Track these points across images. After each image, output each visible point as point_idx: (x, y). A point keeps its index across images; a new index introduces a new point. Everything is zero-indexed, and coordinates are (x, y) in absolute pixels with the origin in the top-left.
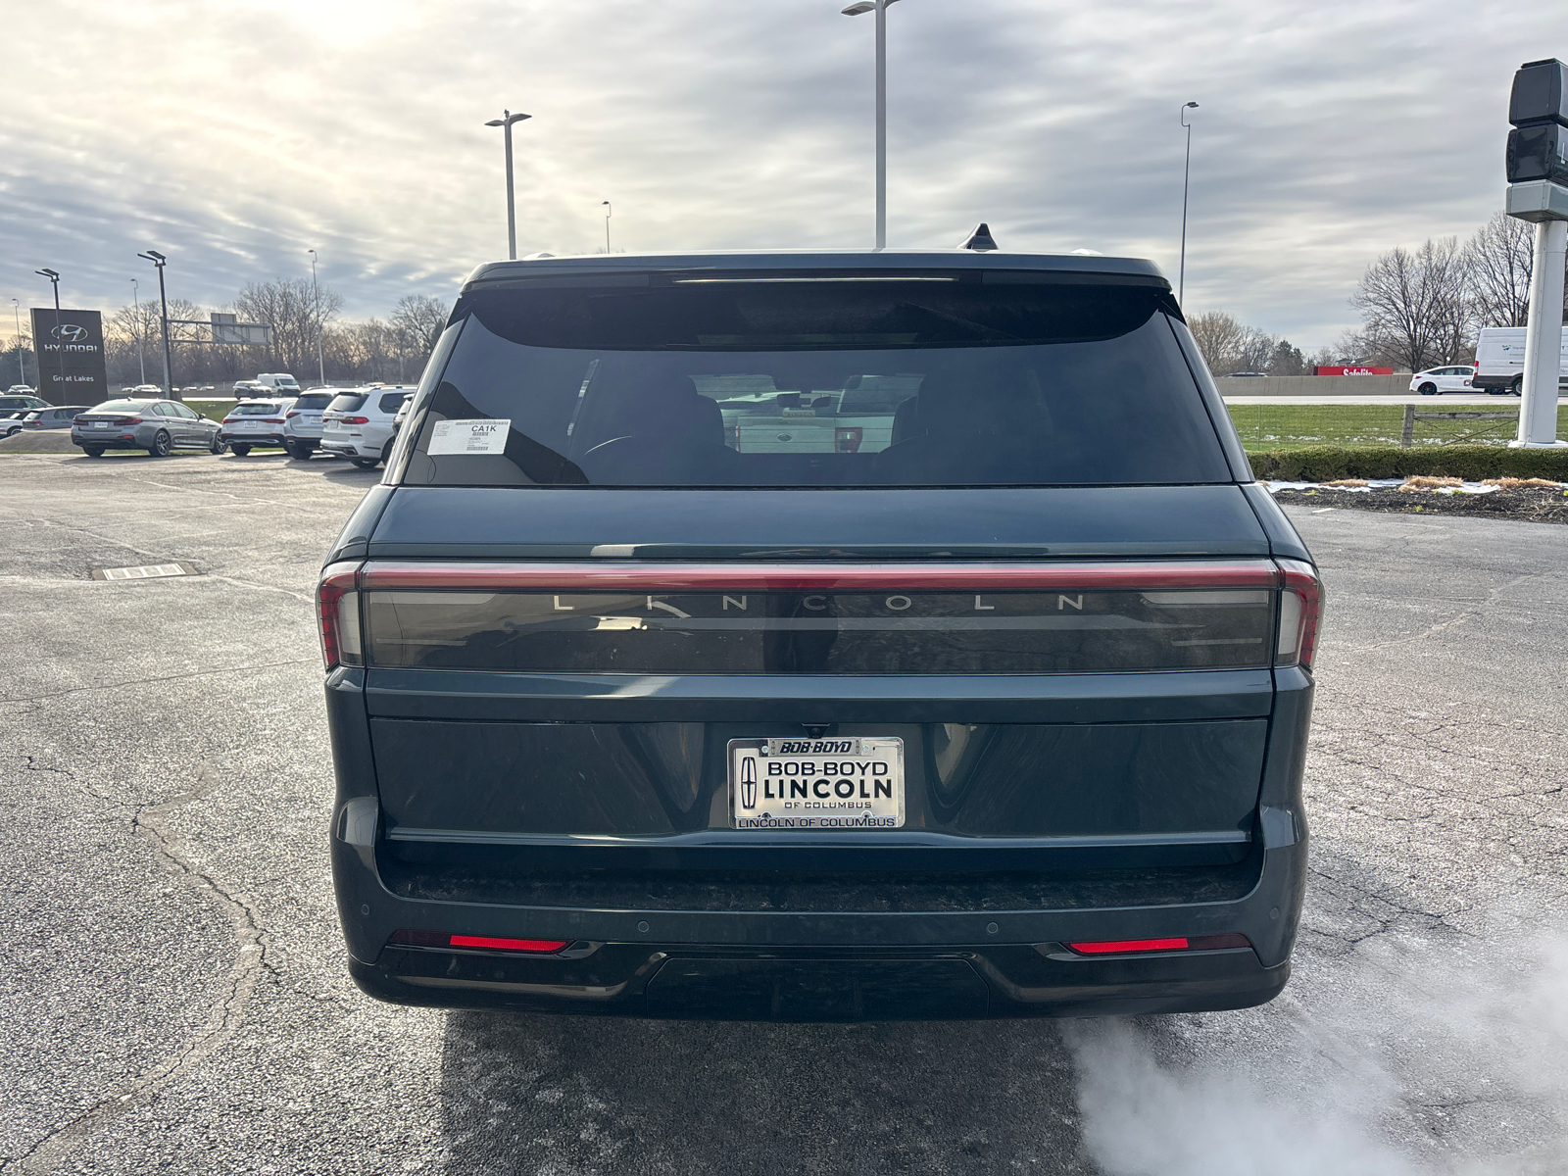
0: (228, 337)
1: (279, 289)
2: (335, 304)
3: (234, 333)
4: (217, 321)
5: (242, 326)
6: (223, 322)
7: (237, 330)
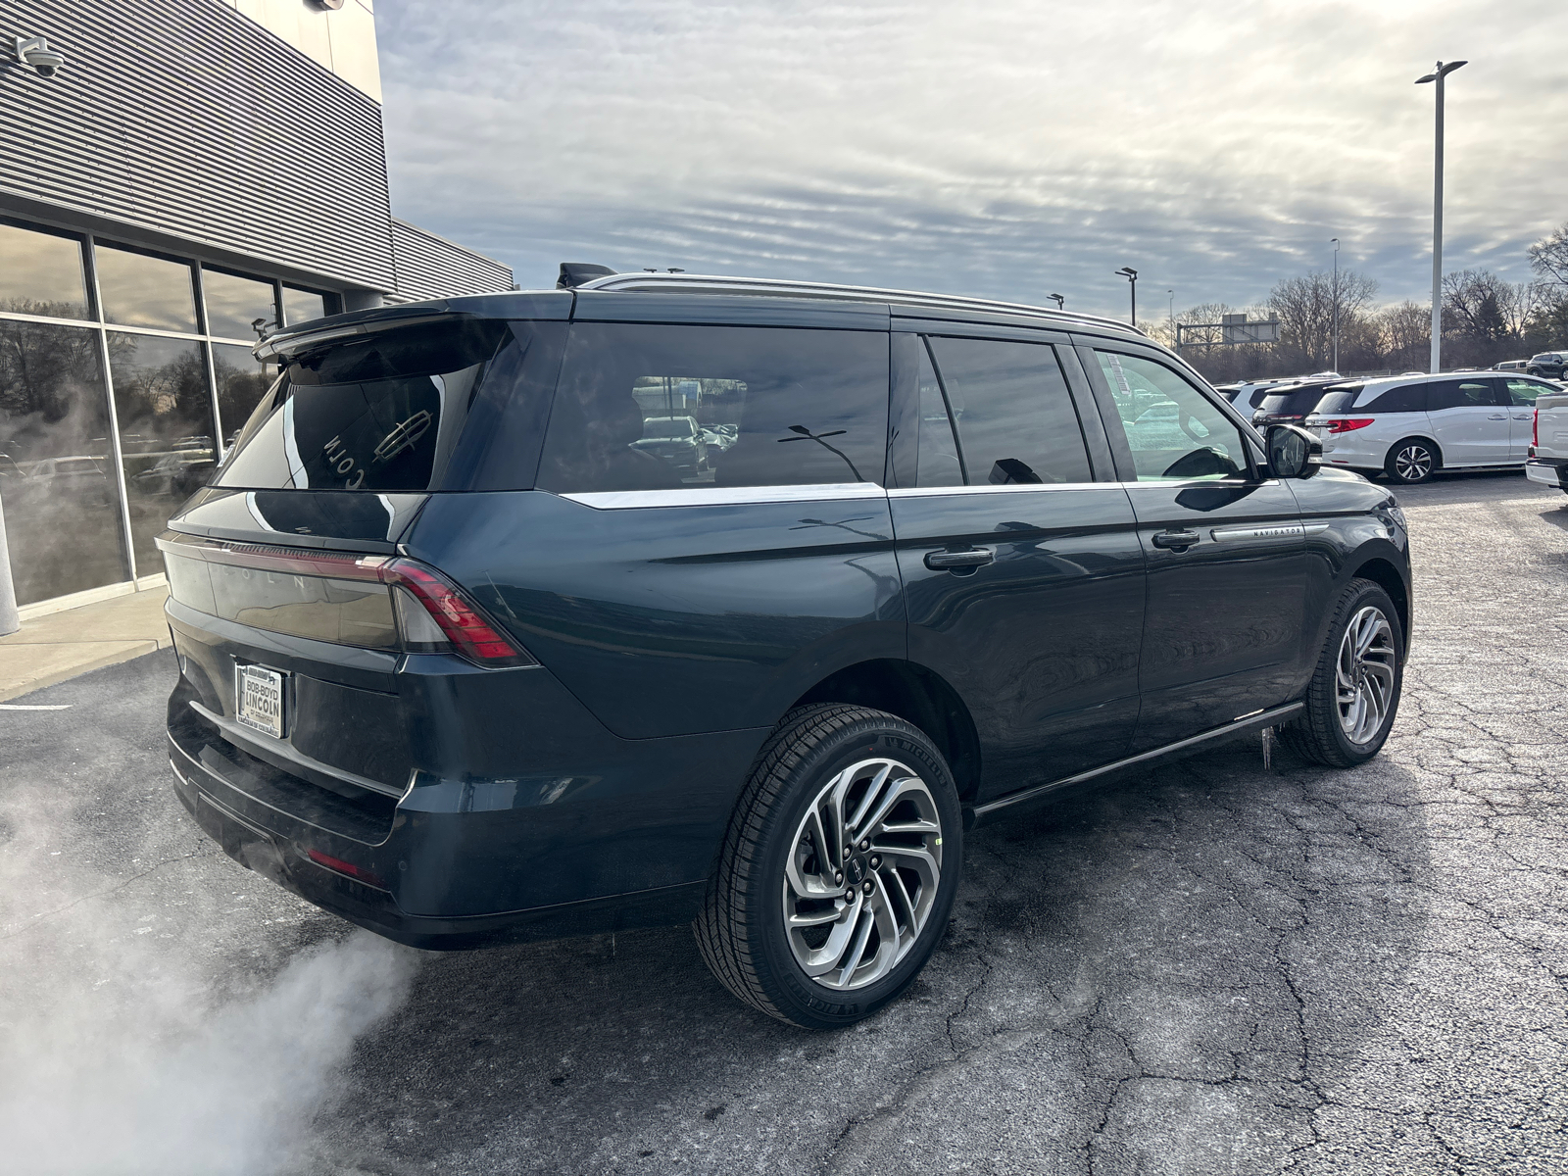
0: (1238, 336)
1: (1311, 282)
2: (1368, 290)
3: (1243, 332)
4: (1228, 323)
5: (1251, 325)
6: (1233, 322)
7: (1247, 329)
